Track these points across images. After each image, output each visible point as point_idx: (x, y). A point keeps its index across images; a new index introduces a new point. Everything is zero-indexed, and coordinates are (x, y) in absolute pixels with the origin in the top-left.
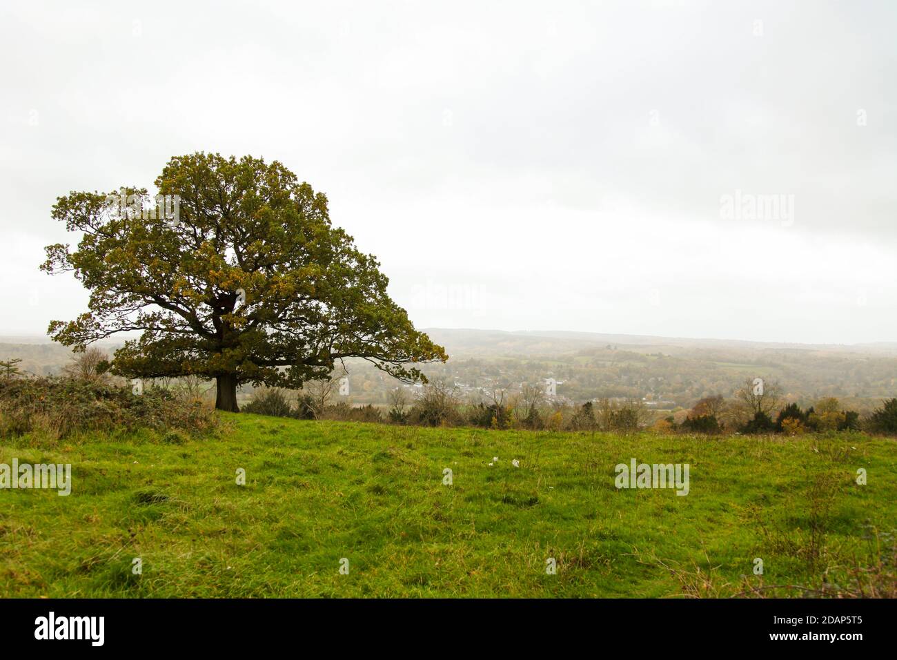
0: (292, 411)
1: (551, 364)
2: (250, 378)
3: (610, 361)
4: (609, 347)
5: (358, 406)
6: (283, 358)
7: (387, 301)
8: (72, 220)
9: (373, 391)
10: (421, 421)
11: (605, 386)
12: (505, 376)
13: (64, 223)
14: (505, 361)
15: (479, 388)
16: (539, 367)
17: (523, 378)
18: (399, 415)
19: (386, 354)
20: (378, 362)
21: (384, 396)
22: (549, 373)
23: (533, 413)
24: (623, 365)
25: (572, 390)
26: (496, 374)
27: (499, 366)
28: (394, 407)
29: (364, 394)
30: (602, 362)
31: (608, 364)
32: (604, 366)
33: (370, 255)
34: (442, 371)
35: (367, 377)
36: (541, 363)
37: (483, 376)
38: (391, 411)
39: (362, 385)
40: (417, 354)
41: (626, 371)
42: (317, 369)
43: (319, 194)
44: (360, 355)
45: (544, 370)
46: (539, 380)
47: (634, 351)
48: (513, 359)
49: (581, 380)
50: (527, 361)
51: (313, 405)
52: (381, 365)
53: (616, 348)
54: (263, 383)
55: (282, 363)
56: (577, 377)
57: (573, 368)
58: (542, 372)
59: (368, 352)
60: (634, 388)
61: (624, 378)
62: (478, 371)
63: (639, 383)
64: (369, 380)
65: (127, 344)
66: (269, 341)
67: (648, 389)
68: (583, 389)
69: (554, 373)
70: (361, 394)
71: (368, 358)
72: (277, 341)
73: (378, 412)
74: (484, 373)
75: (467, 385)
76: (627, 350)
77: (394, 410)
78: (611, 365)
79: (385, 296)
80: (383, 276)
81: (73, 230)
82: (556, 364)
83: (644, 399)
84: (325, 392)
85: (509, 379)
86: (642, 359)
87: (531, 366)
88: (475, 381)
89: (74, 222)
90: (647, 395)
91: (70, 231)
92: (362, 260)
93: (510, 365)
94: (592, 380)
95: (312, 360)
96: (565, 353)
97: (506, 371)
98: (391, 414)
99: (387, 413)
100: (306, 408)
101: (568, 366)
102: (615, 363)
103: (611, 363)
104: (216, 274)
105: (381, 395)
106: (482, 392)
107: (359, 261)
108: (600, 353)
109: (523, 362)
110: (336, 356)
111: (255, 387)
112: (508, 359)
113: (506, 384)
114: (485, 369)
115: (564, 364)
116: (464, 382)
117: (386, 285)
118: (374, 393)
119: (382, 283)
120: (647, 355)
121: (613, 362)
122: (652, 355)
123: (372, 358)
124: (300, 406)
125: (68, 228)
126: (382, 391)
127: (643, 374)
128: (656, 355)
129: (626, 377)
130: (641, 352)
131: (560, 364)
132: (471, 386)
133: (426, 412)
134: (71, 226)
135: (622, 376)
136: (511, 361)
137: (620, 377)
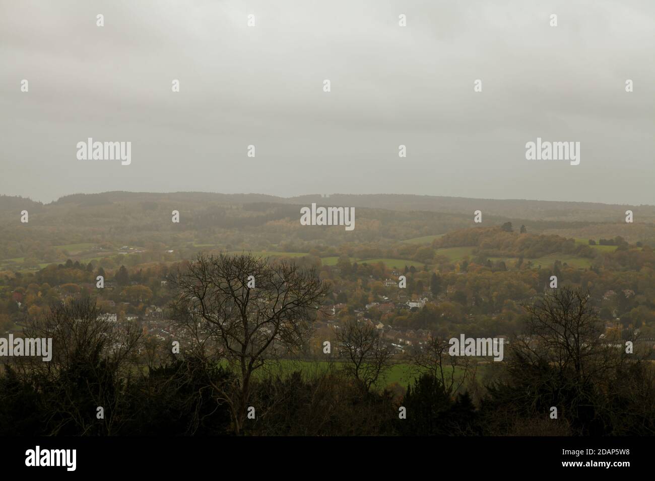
3: (513, 256)
16: (367, 272)
31: (512, 262)
32: (503, 267)
34: (158, 284)
45: (376, 278)
46: (370, 299)
47: (565, 234)
49: (460, 297)
53: (523, 230)
56: (450, 290)
57: (437, 272)
58: (373, 283)
76: (548, 233)
78: (519, 266)
86: (584, 252)
87: (348, 271)
94: (483, 299)
96: (415, 241)
102: (526, 261)
103: (516, 260)
120: (592, 243)
121: (521, 257)
122: (603, 242)
127: (590, 283)
128: (611, 243)
130: (581, 239)
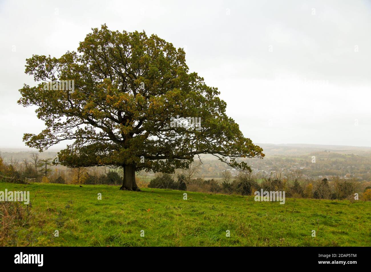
0: (175, 183)
1: (297, 159)
2: (144, 167)
3: (326, 158)
4: (326, 151)
5: (207, 179)
6: (163, 155)
7: (225, 117)
8: (37, 74)
9: (213, 172)
10: (238, 187)
11: (325, 170)
12: (275, 165)
13: (33, 76)
14: (275, 158)
15: (263, 171)
16: (292, 161)
17: (284, 166)
18: (227, 185)
19: (225, 152)
20: (221, 156)
21: (218, 174)
22: (296, 163)
23: (296, 184)
24: (334, 159)
25: (308, 171)
26: (271, 164)
27: (272, 160)
28: (225, 181)
29: (209, 173)
30: (323, 158)
31: (326, 159)
32: (323, 160)
33: (213, 88)
35: (211, 166)
36: (292, 159)
37: (264, 165)
38: (223, 182)
39: (208, 169)
40: (245, 152)
41: (335, 163)
42: (182, 161)
43: (180, 49)
44: (209, 153)
46: (291, 167)
47: (339, 153)
48: (278, 157)
49: (312, 167)
50: (286, 158)
51: (185, 179)
52: (222, 158)
53: (329, 152)
54: (152, 170)
55: (162, 158)
56: (310, 165)
57: (308, 161)
58: (293, 163)
59: (214, 150)
60: (340, 171)
61: (334, 166)
62: (262, 163)
63: (342, 168)
64: (211, 167)
65: (68, 147)
66: (155, 145)
67: (347, 172)
68: (314, 171)
69: (299, 163)
70: (208, 173)
71: (215, 154)
72: (160, 145)
73: (217, 183)
74: (264, 164)
75: (257, 169)
76: (336, 153)
77: (224, 182)
78: (327, 160)
79: (225, 115)
80: (223, 101)
81: (38, 81)
82: (300, 159)
83: (345, 176)
84: (191, 173)
85: (277, 166)
86: (343, 157)
87: (287, 160)
88: (261, 167)
89: (38, 76)
90: (347, 174)
91: (36, 81)
92: (209, 91)
93: (278, 160)
94: (318, 167)
95: (180, 156)
97: (275, 163)
98: (223, 183)
99: (221, 183)
100: (182, 181)
101: (305, 160)
102: (329, 159)
103: (327, 159)
104: (112, 97)
105: (217, 174)
106: (264, 172)
107: (207, 92)
108: (321, 154)
109: (284, 158)
110: (195, 153)
111: (147, 172)
112: (276, 157)
113: (275, 168)
114: (265, 162)
115: (303, 159)
116: (256, 168)
117: (225, 107)
118: (213, 173)
119: (222, 106)
120: (346, 155)
122: (348, 155)
123: (217, 154)
124: (179, 180)
125: (35, 79)
126: (218, 172)
127: (344, 164)
129: (335, 166)
130: (342, 153)
131: (301, 159)
132: (259, 170)
133: (241, 183)
134: (37, 78)
135: (333, 165)
136: (277, 158)
137: (332, 166)
